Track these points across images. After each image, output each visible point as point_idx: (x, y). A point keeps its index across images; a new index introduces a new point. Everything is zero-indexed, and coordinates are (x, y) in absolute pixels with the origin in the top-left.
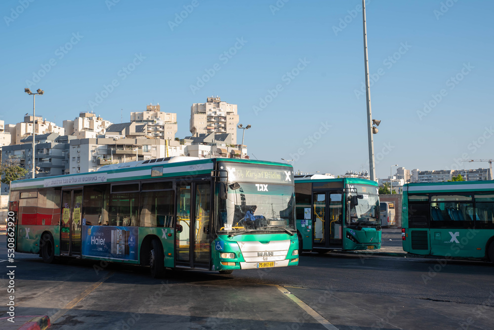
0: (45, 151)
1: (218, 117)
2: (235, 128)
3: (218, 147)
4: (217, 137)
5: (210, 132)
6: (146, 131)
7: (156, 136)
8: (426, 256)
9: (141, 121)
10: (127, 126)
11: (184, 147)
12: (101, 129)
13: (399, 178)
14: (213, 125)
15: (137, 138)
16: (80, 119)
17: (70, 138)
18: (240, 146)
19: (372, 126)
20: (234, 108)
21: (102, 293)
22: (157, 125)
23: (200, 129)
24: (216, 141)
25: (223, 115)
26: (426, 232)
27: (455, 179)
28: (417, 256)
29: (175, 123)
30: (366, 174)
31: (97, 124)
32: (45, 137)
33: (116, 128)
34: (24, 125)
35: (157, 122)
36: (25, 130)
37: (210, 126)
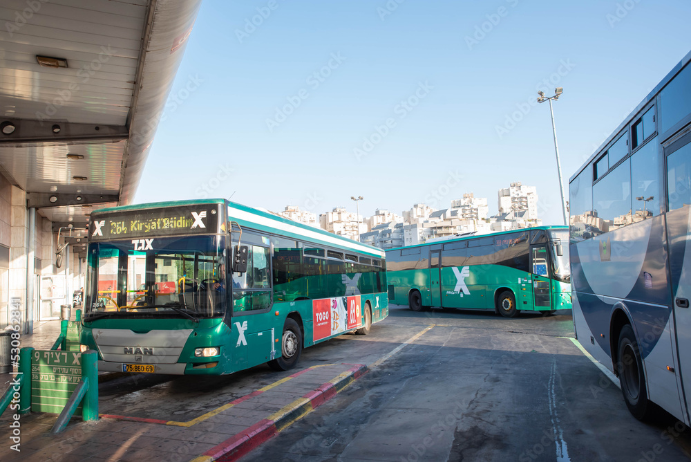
0: (388, 236)
1: (521, 197)
3: (518, 222)
4: (517, 215)
6: (459, 215)
9: (457, 207)
10: (445, 212)
14: (517, 204)
15: (452, 220)
16: (414, 209)
17: (406, 224)
20: (533, 189)
22: (472, 209)
23: (505, 210)
24: (515, 218)
25: (525, 196)
29: (486, 206)
32: (387, 225)
33: (436, 215)
34: (375, 217)
35: (472, 206)
36: (378, 221)
37: (514, 205)
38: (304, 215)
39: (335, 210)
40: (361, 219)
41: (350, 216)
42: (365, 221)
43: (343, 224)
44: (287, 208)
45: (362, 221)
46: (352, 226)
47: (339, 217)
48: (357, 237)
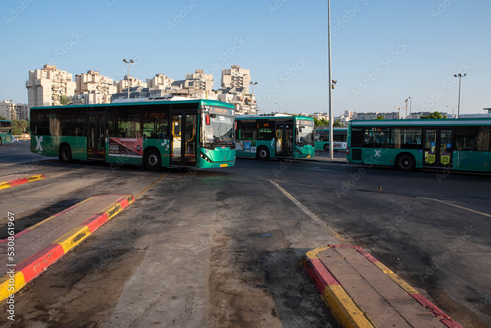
1: (238, 77)
2: (248, 84)
3: (238, 95)
4: (237, 90)
5: (233, 86)
6: (195, 85)
7: (201, 88)
8: (359, 164)
9: (192, 79)
10: (183, 82)
11: (217, 95)
12: (168, 84)
13: (346, 116)
14: (235, 82)
15: (189, 89)
16: (156, 78)
17: (150, 89)
18: (251, 95)
19: (331, 84)
20: (248, 72)
21: (166, 182)
22: (201, 82)
23: (227, 85)
24: (237, 92)
25: (241, 76)
26: (361, 150)
27: (379, 118)
28: (355, 163)
29: (212, 81)
30: (326, 114)
31: (166, 81)
32: (136, 88)
33: (177, 83)
34: (124, 81)
35: (201, 80)
36: (125, 84)
37: (233, 82)
38: (62, 74)
39: (89, 72)
40: (111, 81)
41: (103, 79)
42: (115, 84)
43: (96, 85)
44: (45, 66)
45: (112, 84)
46: (104, 88)
47: (93, 79)
48: (109, 97)
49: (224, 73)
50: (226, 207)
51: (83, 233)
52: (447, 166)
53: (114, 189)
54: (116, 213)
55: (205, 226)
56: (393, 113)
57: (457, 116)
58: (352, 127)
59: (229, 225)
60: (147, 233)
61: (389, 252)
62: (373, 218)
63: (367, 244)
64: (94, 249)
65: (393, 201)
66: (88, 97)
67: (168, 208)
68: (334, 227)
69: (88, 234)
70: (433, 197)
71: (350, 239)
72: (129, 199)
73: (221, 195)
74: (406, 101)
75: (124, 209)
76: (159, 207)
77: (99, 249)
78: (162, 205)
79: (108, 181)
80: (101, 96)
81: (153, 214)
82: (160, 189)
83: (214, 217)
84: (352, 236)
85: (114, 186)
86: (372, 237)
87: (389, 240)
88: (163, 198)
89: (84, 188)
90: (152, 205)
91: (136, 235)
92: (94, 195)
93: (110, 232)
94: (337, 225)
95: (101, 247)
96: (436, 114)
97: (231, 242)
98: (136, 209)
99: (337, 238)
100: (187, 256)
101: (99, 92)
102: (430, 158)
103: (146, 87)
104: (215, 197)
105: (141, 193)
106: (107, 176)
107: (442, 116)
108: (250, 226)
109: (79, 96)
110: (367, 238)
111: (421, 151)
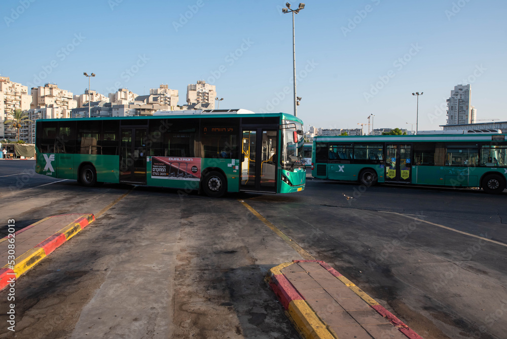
0: (97, 112)
1: (204, 93)
2: (214, 100)
4: (203, 105)
5: (198, 102)
6: (159, 101)
7: (165, 103)
8: (324, 179)
9: (156, 94)
10: (148, 97)
12: (131, 99)
13: (311, 133)
14: (200, 98)
15: (154, 105)
16: (119, 92)
17: (113, 104)
19: (296, 101)
20: (213, 88)
21: (128, 200)
22: (166, 97)
23: (193, 101)
24: (202, 108)
25: (207, 92)
26: (325, 165)
27: (343, 134)
28: (319, 179)
29: (178, 96)
31: (129, 96)
32: (97, 103)
33: (141, 98)
34: (84, 96)
35: (166, 95)
36: (86, 99)
37: (198, 98)
38: (15, 86)
39: (46, 85)
40: (71, 95)
41: (61, 92)
42: (75, 98)
43: (54, 99)
45: (72, 98)
46: (63, 102)
47: (51, 92)
48: (69, 111)
49: (189, 88)
50: (191, 224)
51: (38, 255)
52: (407, 180)
53: (73, 208)
54: (75, 233)
55: (169, 244)
56: (357, 129)
57: (416, 132)
58: (317, 143)
59: (193, 243)
60: (107, 253)
61: (352, 266)
62: (338, 233)
63: (331, 259)
64: (50, 272)
65: (356, 215)
66: (46, 111)
67: (130, 227)
68: (299, 242)
69: (44, 257)
70: (394, 211)
71: (314, 254)
72: (89, 219)
73: (185, 212)
74: (369, 118)
75: (84, 229)
76: (121, 226)
77: (56, 271)
78: (124, 223)
79: (67, 199)
80: (60, 110)
81: (115, 233)
82: (122, 207)
83: (178, 235)
84: (316, 251)
85: (73, 204)
86: (335, 252)
87: (353, 254)
88: (126, 217)
89: (40, 208)
90: (113, 224)
91: (95, 255)
92: (51, 215)
93: (67, 254)
94: (302, 240)
95: (58, 270)
96: (396, 130)
97: (195, 260)
98: (96, 228)
99: (301, 253)
100: (150, 276)
101: (58, 106)
102: (391, 173)
103: (108, 102)
104: (179, 215)
105: (101, 212)
106: (65, 195)
107: (402, 133)
108: (215, 244)
109: (36, 111)
110: (331, 252)
111: (382, 167)
